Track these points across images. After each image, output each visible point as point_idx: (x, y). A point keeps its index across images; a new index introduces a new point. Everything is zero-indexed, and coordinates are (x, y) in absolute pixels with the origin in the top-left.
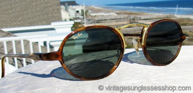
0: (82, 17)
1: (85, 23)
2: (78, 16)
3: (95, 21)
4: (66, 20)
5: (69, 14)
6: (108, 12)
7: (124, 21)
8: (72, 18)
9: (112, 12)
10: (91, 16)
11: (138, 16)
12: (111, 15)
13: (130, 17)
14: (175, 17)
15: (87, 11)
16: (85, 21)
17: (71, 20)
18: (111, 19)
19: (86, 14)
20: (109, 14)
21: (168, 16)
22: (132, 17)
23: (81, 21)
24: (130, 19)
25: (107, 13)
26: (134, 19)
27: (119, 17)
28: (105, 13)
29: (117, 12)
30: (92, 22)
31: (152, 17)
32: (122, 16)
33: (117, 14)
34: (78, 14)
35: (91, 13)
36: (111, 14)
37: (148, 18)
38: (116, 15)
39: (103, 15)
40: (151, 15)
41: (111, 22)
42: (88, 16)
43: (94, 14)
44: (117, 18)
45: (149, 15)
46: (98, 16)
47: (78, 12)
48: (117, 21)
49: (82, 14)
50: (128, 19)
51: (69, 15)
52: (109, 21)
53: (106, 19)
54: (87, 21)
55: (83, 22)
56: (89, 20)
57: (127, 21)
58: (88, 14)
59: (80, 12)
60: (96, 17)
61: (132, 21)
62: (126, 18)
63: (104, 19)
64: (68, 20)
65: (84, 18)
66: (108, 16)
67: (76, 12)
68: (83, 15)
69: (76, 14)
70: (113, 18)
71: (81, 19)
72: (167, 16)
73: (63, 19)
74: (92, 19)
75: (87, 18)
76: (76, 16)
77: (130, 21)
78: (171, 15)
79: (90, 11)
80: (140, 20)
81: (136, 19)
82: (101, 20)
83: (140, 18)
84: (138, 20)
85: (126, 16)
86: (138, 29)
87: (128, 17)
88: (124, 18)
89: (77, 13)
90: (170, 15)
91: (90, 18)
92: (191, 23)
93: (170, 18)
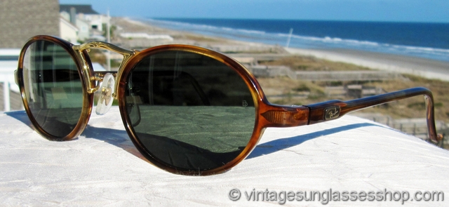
2: (94, 37)
5: (77, 30)
6: (155, 32)
8: (82, 39)
9: (165, 32)
10: (121, 38)
12: (162, 39)
14: (287, 52)
15: (114, 28)
17: (80, 42)
19: (111, 32)
20: (156, 37)
21: (273, 50)
25: (154, 34)
28: (149, 34)
29: (174, 33)
31: (241, 49)
32: (184, 42)
33: (174, 37)
34: (95, 33)
35: (121, 31)
36: (163, 37)
37: (235, 50)
38: (171, 39)
39: (145, 39)
40: (240, 44)
42: (115, 37)
43: (127, 35)
45: (235, 44)
46: (135, 39)
47: (95, 27)
49: (104, 32)
51: (77, 33)
58: (115, 33)
59: (100, 28)
60: (131, 41)
63: (147, 46)
66: (155, 40)
67: (91, 28)
68: (105, 35)
69: (90, 31)
72: (271, 49)
74: (123, 43)
76: (91, 35)
78: (278, 47)
79: (119, 28)
85: (192, 43)
89: (94, 29)
90: (276, 49)
92: (316, 65)
93: (276, 53)
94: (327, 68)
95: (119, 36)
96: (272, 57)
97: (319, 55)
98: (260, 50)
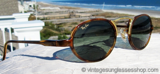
0: (34, 10)
1: (36, 14)
2: (31, 10)
3: (44, 13)
4: (21, 12)
7: (65, 13)
8: (26, 11)
9: (57, 6)
10: (41, 9)
11: (76, 10)
12: (56, 9)
13: (70, 10)
14: (103, 11)
15: (38, 6)
16: (36, 13)
17: (25, 12)
18: (56, 12)
21: (98, 11)
22: (71, 10)
23: (33, 13)
24: (70, 12)
25: (53, 7)
26: (72, 12)
27: (62, 11)
28: (51, 8)
29: (60, 7)
30: (41, 14)
31: (85, 11)
32: (64, 10)
34: (31, 8)
37: (83, 11)
38: (59, 9)
39: (49, 9)
40: (85, 9)
41: (56, 14)
42: (38, 9)
43: (43, 8)
44: (60, 11)
45: (83, 9)
46: (46, 9)
47: (30, 6)
48: (60, 14)
49: (34, 8)
50: (68, 12)
51: (24, 9)
52: (54, 13)
53: (52, 12)
54: (37, 13)
55: (35, 14)
56: (39, 12)
57: (68, 14)
59: (32, 6)
60: (44, 10)
61: (71, 13)
62: (66, 11)
63: (50, 12)
64: (23, 12)
65: (35, 11)
66: (53, 9)
70: (57, 11)
71: (33, 12)
72: (97, 10)
73: (20, 12)
74: (42, 12)
75: (38, 11)
76: (29, 9)
77: (70, 13)
78: (100, 9)
79: (40, 6)
80: (77, 13)
81: (74, 12)
82: (48, 13)
83: (77, 11)
84: (75, 13)
85: (67, 10)
86: (75, 19)
87: (68, 10)
88: (65, 12)
90: (99, 10)
91: (40, 11)
92: (114, 15)
93: (99, 12)
94: (118, 16)
95: (40, 9)
96: (98, 13)
97: (115, 12)
98: (93, 11)
